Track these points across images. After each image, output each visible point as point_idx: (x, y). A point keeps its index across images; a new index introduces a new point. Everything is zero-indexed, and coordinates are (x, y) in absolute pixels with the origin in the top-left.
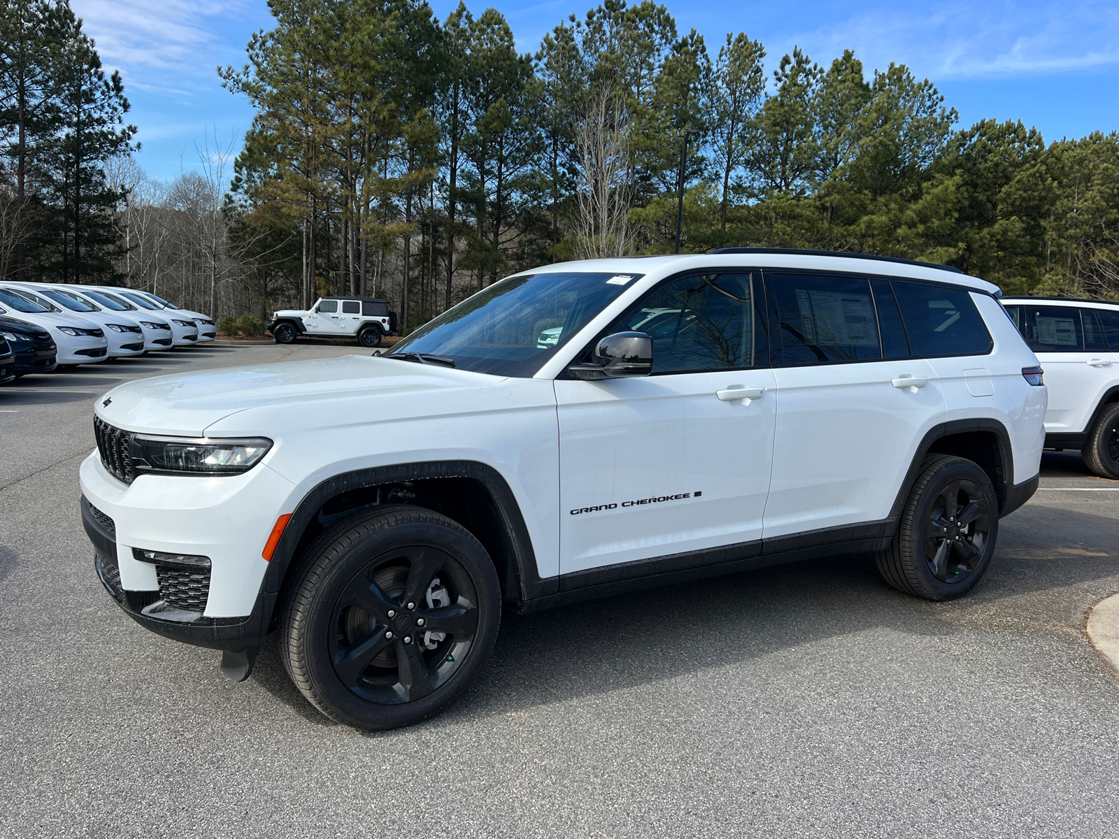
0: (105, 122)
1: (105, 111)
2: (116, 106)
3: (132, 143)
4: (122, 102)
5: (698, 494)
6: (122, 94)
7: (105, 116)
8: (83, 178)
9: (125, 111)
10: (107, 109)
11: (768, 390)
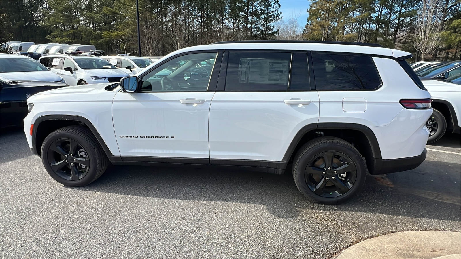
0: (274, 12)
1: (274, 8)
2: (277, 6)
3: (280, 17)
4: (279, 5)
5: (172, 137)
6: (279, 3)
7: (274, 10)
8: (268, 28)
9: (279, 7)
10: (275, 8)
11: (207, 101)
